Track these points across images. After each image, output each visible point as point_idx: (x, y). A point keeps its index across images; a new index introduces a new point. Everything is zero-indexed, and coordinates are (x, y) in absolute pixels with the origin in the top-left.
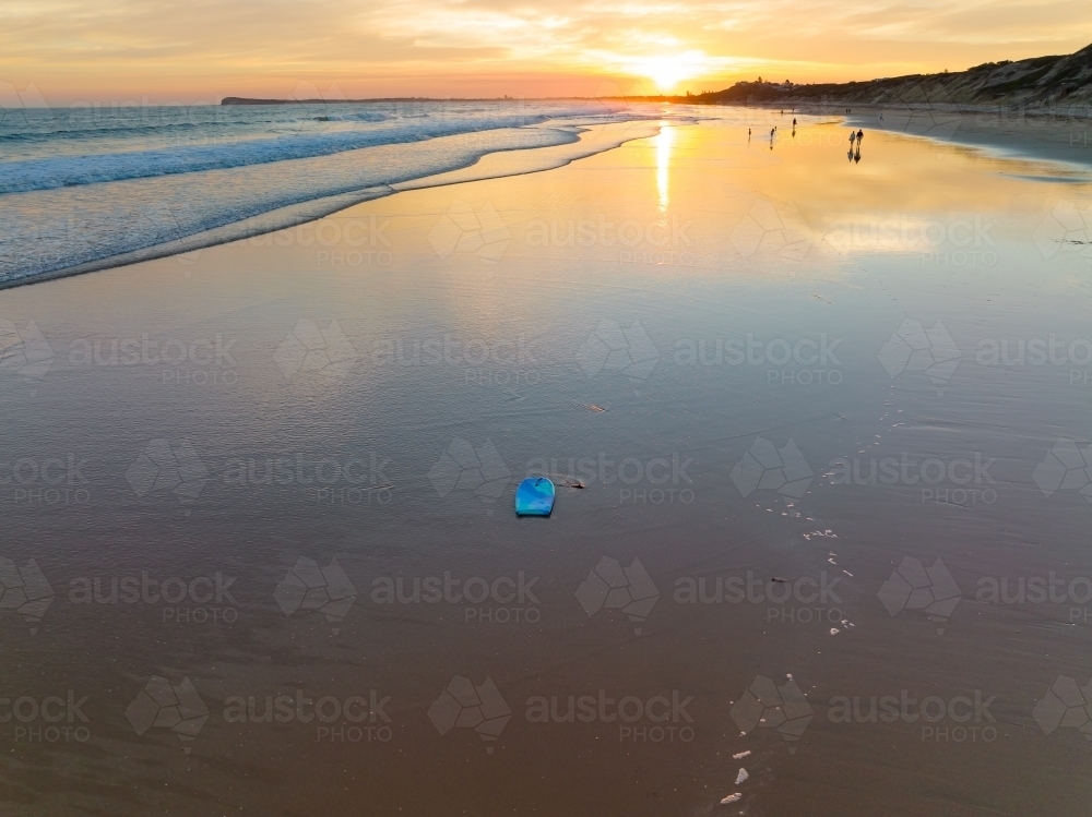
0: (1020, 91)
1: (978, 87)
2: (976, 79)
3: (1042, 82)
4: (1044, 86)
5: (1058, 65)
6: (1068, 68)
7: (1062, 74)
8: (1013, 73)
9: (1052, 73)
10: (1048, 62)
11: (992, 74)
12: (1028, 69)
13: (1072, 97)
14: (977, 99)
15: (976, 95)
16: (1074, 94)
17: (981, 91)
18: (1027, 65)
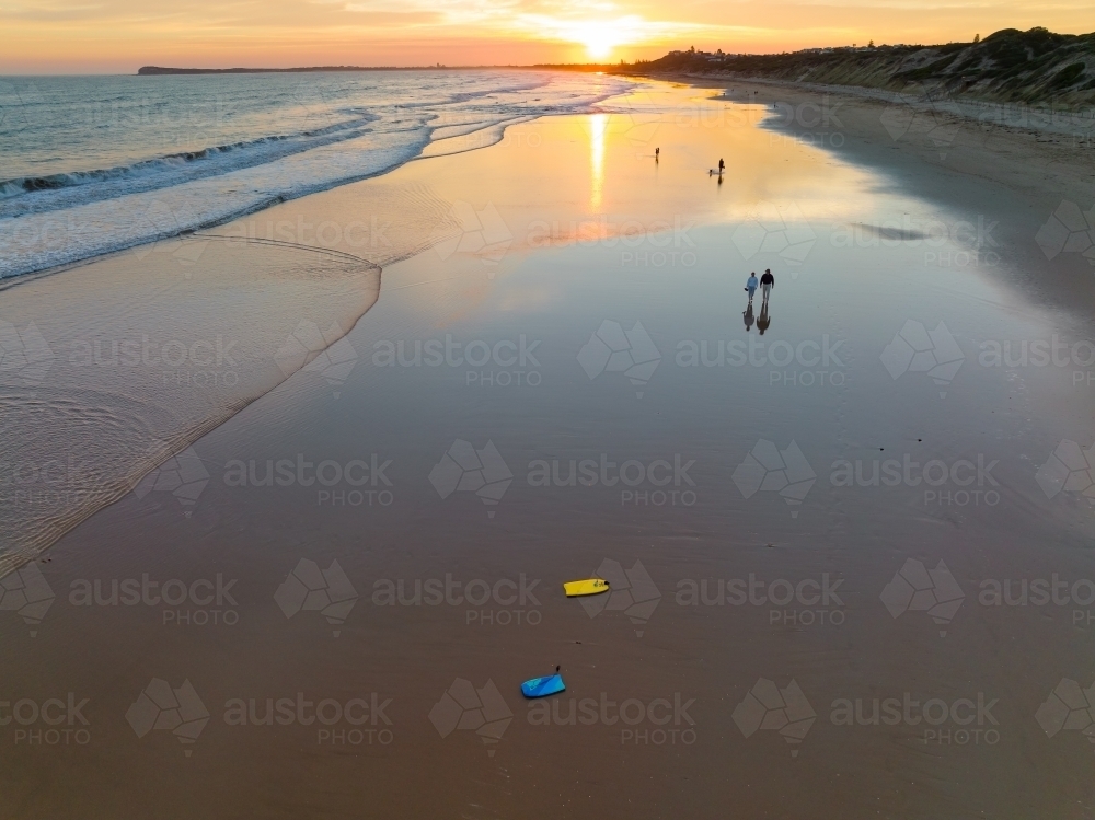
0: (928, 80)
1: (892, 72)
2: (892, 62)
3: (948, 71)
4: (950, 76)
5: (963, 54)
6: (971, 58)
7: (966, 64)
8: (923, 59)
9: (957, 62)
10: (954, 49)
11: (905, 60)
12: (937, 55)
13: (970, 92)
14: (890, 85)
15: (890, 81)
16: (972, 88)
17: (895, 77)
18: (935, 52)
